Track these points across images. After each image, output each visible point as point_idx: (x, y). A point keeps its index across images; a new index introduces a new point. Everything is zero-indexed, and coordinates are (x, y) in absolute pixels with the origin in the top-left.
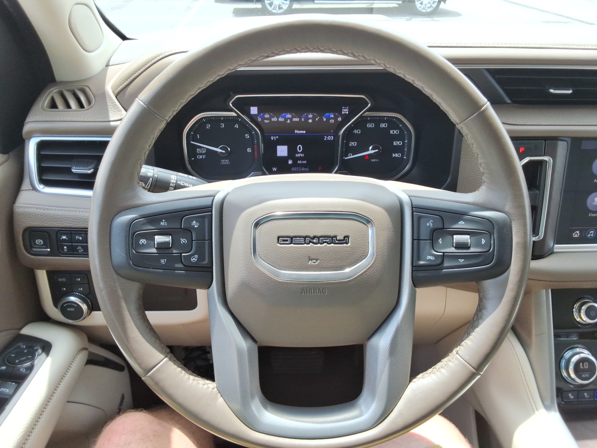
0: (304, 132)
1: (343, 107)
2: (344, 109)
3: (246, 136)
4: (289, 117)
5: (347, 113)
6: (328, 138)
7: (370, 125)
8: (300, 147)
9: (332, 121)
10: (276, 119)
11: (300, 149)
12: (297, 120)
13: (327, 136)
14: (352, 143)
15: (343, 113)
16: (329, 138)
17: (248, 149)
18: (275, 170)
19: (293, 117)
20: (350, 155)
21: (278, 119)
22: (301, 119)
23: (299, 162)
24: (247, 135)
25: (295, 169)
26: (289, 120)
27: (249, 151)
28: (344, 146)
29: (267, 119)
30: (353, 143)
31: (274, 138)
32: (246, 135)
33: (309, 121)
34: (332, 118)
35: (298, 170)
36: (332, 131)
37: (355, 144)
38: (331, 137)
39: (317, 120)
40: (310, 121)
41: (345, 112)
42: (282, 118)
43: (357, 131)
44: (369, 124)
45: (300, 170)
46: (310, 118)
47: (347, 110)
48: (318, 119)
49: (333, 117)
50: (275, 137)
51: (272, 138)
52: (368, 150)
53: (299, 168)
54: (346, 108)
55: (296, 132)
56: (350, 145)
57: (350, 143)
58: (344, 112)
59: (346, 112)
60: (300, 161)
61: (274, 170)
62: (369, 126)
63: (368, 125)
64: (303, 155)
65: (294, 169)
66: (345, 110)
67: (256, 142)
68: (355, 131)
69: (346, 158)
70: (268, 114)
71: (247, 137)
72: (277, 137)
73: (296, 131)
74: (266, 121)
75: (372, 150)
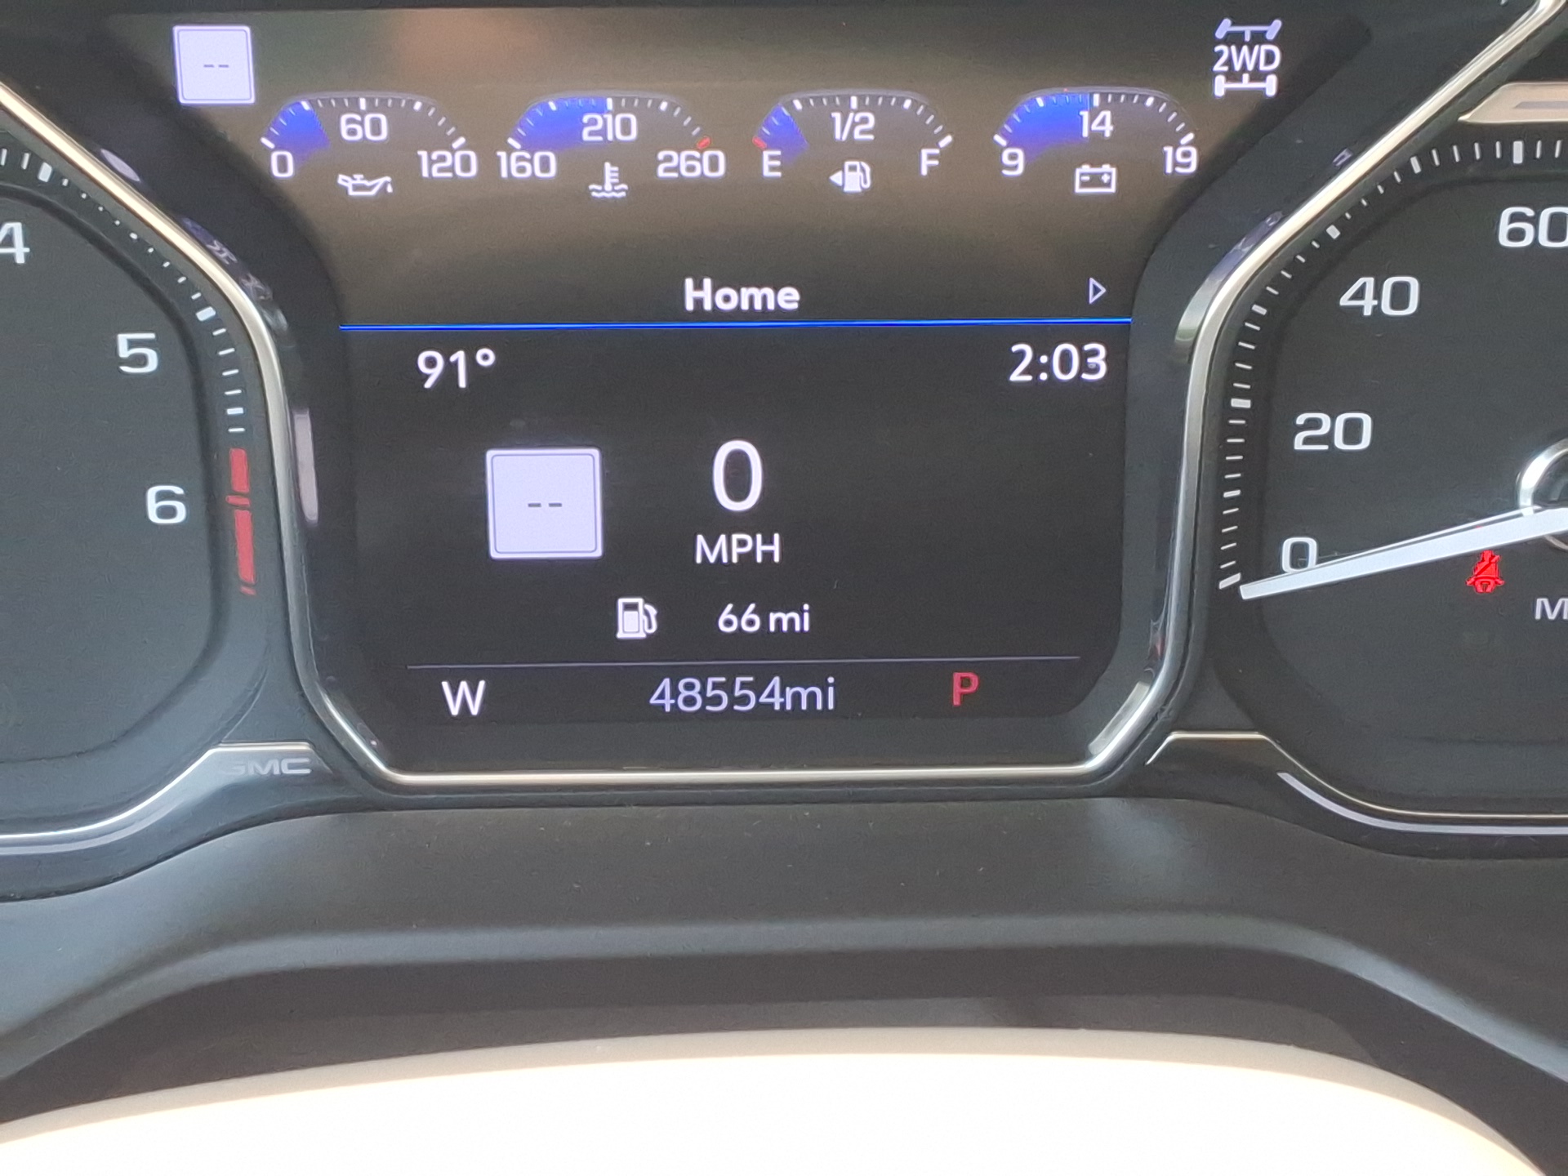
0: (789, 298)
1: (1225, 27)
2: (1234, 40)
3: (124, 352)
4: (615, 132)
5: (1271, 86)
6: (1048, 368)
7: (1535, 221)
8: (738, 468)
9: (1096, 181)
10: (466, 166)
11: (738, 489)
12: (702, 169)
13: (1043, 346)
14: (1325, 418)
15: (1221, 86)
16: (1065, 367)
17: (152, 493)
18: (475, 710)
19: (659, 135)
20: (1299, 558)
21: (489, 164)
22: (744, 160)
23: (728, 621)
24: (132, 344)
25: (684, 693)
26: (610, 171)
27: (168, 512)
28: (1235, 449)
29: (366, 159)
30: (1333, 425)
31: (451, 368)
32: (123, 339)
33: (836, 178)
34: (1097, 151)
35: (717, 700)
36: (1096, 290)
37: (1352, 431)
38: (1084, 356)
39: (926, 164)
40: (854, 179)
41: (1246, 83)
42: (530, 145)
43: (1378, 295)
44: (1514, 218)
45: (744, 700)
46: (854, 149)
47: (1270, 58)
48: (944, 156)
49: (1108, 129)
50: (459, 357)
51: (431, 363)
52: (1508, 502)
53: (729, 687)
54: (1259, 39)
55: (699, 302)
56: (1299, 444)
57: (1301, 420)
58: (1232, 76)
59: (1258, 76)
60: (739, 612)
61: (455, 710)
62: (1516, 235)
63: (1505, 227)
64: (776, 548)
65: (675, 694)
66: (1245, 58)
67: (236, 421)
68: (1360, 295)
69: (1249, 592)
70: (371, 108)
71: (141, 361)
72: (486, 357)
73: (699, 286)
74: (359, 179)
75: (1544, 498)
